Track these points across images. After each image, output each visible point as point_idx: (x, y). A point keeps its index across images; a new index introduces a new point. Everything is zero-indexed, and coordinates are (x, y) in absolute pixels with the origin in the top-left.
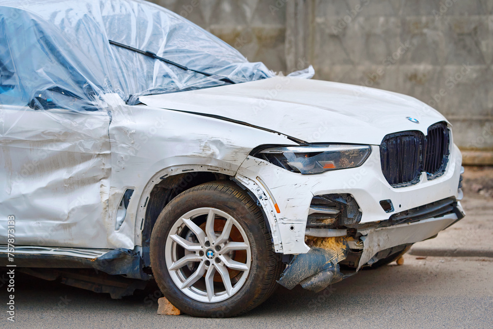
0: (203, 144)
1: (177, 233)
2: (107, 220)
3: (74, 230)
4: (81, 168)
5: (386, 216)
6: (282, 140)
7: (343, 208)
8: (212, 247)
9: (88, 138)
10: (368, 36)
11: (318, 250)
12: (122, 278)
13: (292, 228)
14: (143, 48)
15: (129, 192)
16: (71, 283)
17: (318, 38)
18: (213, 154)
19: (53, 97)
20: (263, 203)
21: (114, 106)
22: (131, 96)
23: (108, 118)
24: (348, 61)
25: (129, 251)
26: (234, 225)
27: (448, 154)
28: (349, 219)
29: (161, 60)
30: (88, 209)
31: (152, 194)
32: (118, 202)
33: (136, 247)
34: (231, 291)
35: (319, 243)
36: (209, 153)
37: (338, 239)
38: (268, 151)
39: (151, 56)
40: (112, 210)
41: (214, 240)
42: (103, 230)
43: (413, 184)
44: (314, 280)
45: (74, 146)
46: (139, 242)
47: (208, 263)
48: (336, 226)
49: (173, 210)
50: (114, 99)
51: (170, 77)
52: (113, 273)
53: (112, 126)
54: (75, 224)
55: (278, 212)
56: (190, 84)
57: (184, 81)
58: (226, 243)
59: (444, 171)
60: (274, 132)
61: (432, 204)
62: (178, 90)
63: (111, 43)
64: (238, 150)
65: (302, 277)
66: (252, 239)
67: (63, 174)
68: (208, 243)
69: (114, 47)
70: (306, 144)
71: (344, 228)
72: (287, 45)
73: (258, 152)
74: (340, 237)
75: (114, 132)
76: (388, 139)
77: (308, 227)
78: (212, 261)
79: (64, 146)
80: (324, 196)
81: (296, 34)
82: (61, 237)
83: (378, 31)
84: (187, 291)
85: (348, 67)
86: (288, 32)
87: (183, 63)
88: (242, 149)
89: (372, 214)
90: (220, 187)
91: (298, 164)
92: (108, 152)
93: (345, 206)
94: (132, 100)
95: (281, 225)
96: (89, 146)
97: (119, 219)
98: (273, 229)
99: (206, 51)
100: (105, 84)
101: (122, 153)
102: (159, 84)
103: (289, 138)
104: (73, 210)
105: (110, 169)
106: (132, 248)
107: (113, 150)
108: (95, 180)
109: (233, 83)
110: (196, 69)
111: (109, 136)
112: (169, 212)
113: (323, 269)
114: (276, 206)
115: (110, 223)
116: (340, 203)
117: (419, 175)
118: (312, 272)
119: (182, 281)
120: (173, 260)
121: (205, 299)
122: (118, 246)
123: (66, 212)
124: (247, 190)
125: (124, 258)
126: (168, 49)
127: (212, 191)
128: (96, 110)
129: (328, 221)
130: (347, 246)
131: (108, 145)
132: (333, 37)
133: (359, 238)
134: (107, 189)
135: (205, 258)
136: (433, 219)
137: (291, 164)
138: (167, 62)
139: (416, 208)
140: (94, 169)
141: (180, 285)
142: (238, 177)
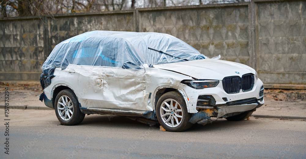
0: (168, 79)
1: (163, 106)
2: (145, 102)
3: (137, 105)
4: (138, 86)
5: (225, 103)
6: (191, 78)
7: (210, 100)
8: (173, 110)
9: (139, 77)
10: (276, 44)
11: (203, 112)
12: (150, 119)
13: (192, 105)
14: (159, 50)
15: (151, 94)
16: (140, 121)
17: (260, 45)
18: (171, 82)
19: (128, 65)
20: (184, 97)
21: (146, 68)
22: (150, 65)
23: (144, 71)
24: (270, 53)
25: (151, 111)
26: (178, 104)
27: (254, 84)
28: (212, 103)
29: (164, 53)
30: (140, 99)
31: (156, 94)
32: (148, 97)
33: (154, 110)
34: (178, 124)
35: (204, 110)
36: (170, 82)
37: (211, 109)
38: (186, 82)
39: (161, 52)
40: (147, 99)
41: (173, 109)
42: (144, 105)
43: (237, 93)
44: (202, 121)
45: (135, 80)
46: (154, 109)
47: (172, 115)
48: (209, 105)
49: (161, 99)
50: (146, 66)
51: (166, 59)
52: (148, 118)
53: (145, 74)
54: (137, 103)
55: (189, 100)
56: (172, 61)
57: (170, 60)
58: (177, 109)
59: (252, 89)
60: (189, 76)
61: (246, 99)
62: (168, 63)
63: (149, 48)
64: (178, 81)
65: (197, 120)
66: (183, 108)
67: (133, 88)
68: (171, 110)
69: (149, 50)
70: (197, 80)
71: (211, 106)
72: (249, 47)
73: (183, 82)
74: (212, 109)
75: (146, 76)
76: (225, 79)
77: (197, 105)
78: (173, 115)
79: (133, 80)
80: (202, 96)
81: (252, 43)
82: (134, 107)
83: (279, 42)
84: (166, 124)
85: (270, 55)
86: (249, 43)
87: (172, 55)
88: (179, 81)
89: (219, 102)
90: (174, 93)
91: (195, 86)
92: (145, 82)
93: (211, 99)
94: (151, 66)
95: (189, 104)
96: (139, 80)
97: (149, 102)
98: (187, 105)
99: (182, 51)
100: (144, 61)
101: (148, 82)
102: (161, 61)
103: (193, 78)
104: (136, 99)
105: (145, 87)
106: (152, 111)
107: (146, 81)
108: (142, 90)
109: (188, 61)
110: (176, 56)
111: (144, 77)
112: (160, 100)
113: (205, 118)
114: (188, 98)
115: (146, 103)
116: (208, 98)
117: (239, 90)
118: (201, 119)
119: (165, 121)
120: (162, 114)
121: (171, 126)
122: (148, 110)
123: (134, 99)
124: (181, 93)
125: (150, 114)
126: (168, 50)
127: (171, 94)
128: (141, 69)
129: (205, 104)
130: (214, 111)
131: (144, 80)
132: (265, 44)
133: (217, 109)
134: (145, 93)
135: (171, 114)
136: (247, 104)
137: (192, 85)
138: (166, 54)
139: (238, 100)
140: (141, 87)
141: (164, 122)
142: (178, 90)
